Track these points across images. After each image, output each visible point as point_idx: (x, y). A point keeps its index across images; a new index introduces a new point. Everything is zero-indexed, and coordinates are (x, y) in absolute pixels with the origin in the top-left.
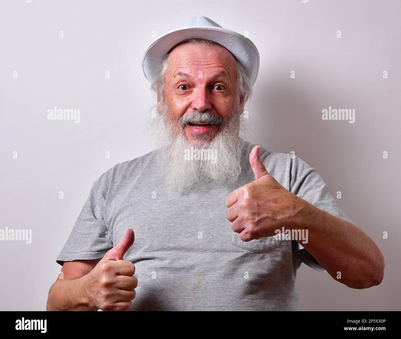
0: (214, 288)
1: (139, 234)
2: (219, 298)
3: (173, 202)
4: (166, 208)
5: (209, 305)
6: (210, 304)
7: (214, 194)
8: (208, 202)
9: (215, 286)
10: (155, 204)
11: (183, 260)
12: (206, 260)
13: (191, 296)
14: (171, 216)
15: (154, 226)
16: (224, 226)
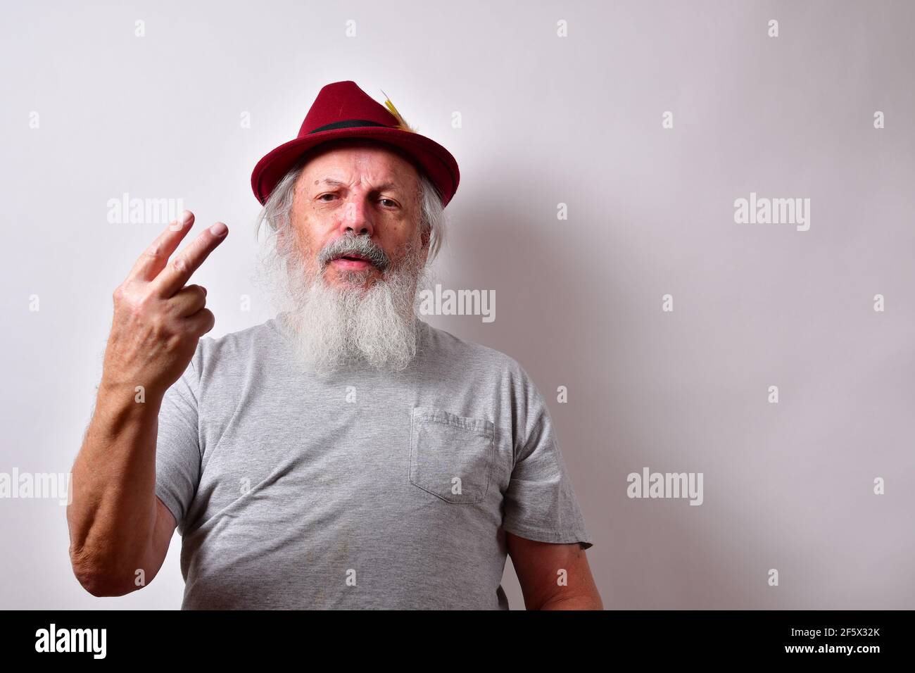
0: (370, 560)
1: (245, 455)
2: (377, 578)
3: (306, 403)
4: (294, 412)
5: (358, 591)
6: (361, 587)
7: (381, 395)
8: (369, 409)
9: (373, 557)
10: (272, 404)
11: (319, 507)
12: (361, 509)
13: (329, 573)
14: (304, 427)
15: (272, 442)
16: (398, 450)
